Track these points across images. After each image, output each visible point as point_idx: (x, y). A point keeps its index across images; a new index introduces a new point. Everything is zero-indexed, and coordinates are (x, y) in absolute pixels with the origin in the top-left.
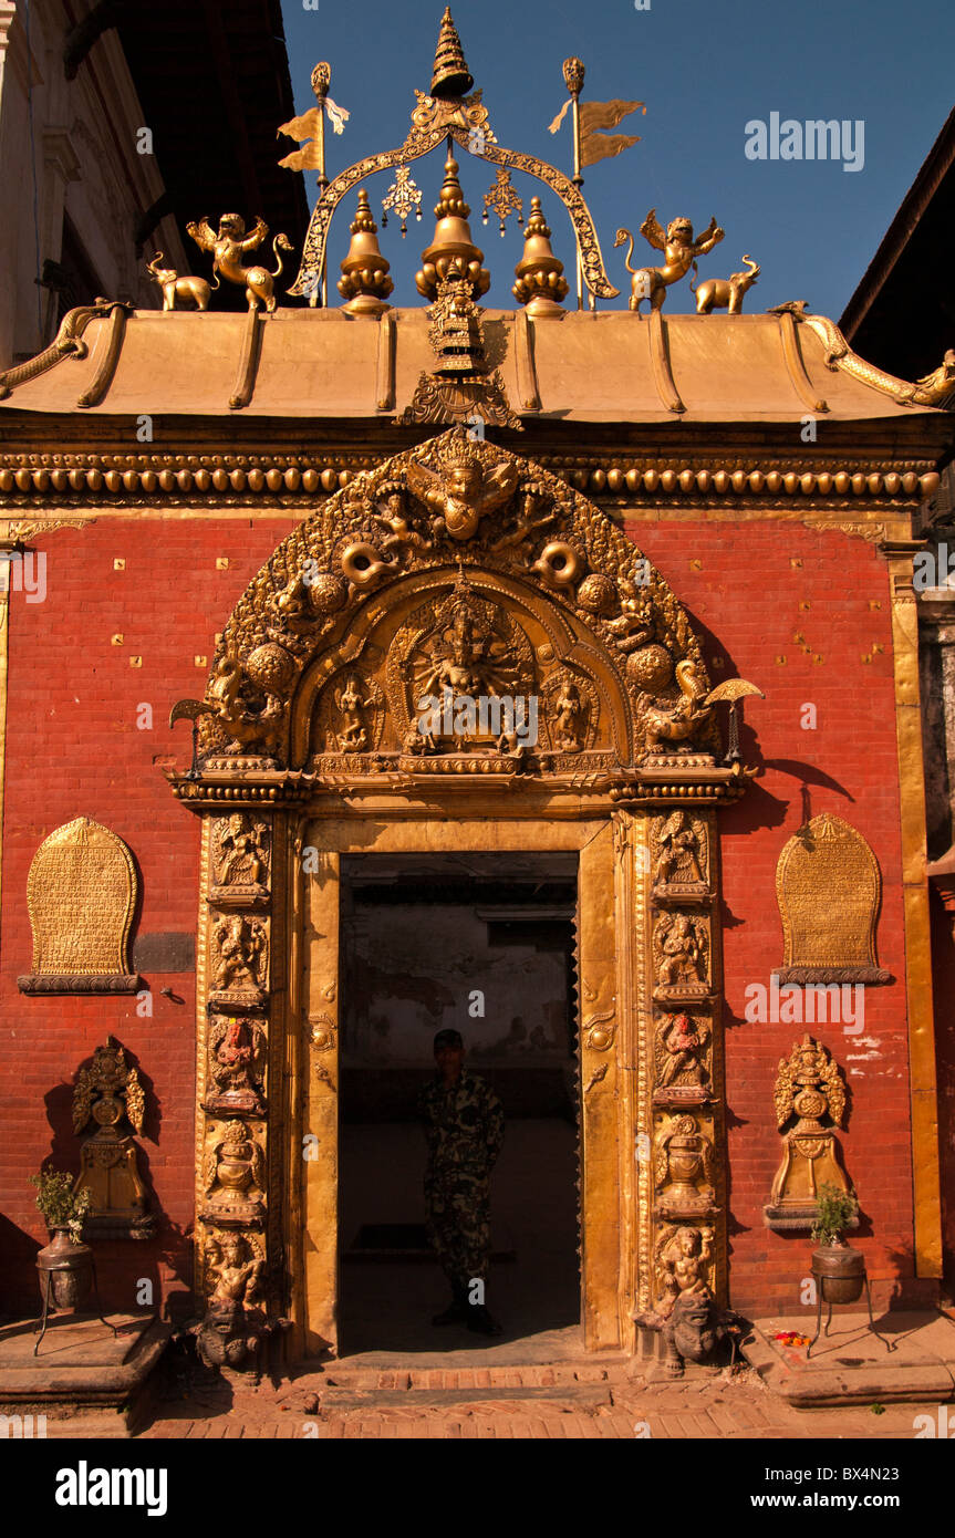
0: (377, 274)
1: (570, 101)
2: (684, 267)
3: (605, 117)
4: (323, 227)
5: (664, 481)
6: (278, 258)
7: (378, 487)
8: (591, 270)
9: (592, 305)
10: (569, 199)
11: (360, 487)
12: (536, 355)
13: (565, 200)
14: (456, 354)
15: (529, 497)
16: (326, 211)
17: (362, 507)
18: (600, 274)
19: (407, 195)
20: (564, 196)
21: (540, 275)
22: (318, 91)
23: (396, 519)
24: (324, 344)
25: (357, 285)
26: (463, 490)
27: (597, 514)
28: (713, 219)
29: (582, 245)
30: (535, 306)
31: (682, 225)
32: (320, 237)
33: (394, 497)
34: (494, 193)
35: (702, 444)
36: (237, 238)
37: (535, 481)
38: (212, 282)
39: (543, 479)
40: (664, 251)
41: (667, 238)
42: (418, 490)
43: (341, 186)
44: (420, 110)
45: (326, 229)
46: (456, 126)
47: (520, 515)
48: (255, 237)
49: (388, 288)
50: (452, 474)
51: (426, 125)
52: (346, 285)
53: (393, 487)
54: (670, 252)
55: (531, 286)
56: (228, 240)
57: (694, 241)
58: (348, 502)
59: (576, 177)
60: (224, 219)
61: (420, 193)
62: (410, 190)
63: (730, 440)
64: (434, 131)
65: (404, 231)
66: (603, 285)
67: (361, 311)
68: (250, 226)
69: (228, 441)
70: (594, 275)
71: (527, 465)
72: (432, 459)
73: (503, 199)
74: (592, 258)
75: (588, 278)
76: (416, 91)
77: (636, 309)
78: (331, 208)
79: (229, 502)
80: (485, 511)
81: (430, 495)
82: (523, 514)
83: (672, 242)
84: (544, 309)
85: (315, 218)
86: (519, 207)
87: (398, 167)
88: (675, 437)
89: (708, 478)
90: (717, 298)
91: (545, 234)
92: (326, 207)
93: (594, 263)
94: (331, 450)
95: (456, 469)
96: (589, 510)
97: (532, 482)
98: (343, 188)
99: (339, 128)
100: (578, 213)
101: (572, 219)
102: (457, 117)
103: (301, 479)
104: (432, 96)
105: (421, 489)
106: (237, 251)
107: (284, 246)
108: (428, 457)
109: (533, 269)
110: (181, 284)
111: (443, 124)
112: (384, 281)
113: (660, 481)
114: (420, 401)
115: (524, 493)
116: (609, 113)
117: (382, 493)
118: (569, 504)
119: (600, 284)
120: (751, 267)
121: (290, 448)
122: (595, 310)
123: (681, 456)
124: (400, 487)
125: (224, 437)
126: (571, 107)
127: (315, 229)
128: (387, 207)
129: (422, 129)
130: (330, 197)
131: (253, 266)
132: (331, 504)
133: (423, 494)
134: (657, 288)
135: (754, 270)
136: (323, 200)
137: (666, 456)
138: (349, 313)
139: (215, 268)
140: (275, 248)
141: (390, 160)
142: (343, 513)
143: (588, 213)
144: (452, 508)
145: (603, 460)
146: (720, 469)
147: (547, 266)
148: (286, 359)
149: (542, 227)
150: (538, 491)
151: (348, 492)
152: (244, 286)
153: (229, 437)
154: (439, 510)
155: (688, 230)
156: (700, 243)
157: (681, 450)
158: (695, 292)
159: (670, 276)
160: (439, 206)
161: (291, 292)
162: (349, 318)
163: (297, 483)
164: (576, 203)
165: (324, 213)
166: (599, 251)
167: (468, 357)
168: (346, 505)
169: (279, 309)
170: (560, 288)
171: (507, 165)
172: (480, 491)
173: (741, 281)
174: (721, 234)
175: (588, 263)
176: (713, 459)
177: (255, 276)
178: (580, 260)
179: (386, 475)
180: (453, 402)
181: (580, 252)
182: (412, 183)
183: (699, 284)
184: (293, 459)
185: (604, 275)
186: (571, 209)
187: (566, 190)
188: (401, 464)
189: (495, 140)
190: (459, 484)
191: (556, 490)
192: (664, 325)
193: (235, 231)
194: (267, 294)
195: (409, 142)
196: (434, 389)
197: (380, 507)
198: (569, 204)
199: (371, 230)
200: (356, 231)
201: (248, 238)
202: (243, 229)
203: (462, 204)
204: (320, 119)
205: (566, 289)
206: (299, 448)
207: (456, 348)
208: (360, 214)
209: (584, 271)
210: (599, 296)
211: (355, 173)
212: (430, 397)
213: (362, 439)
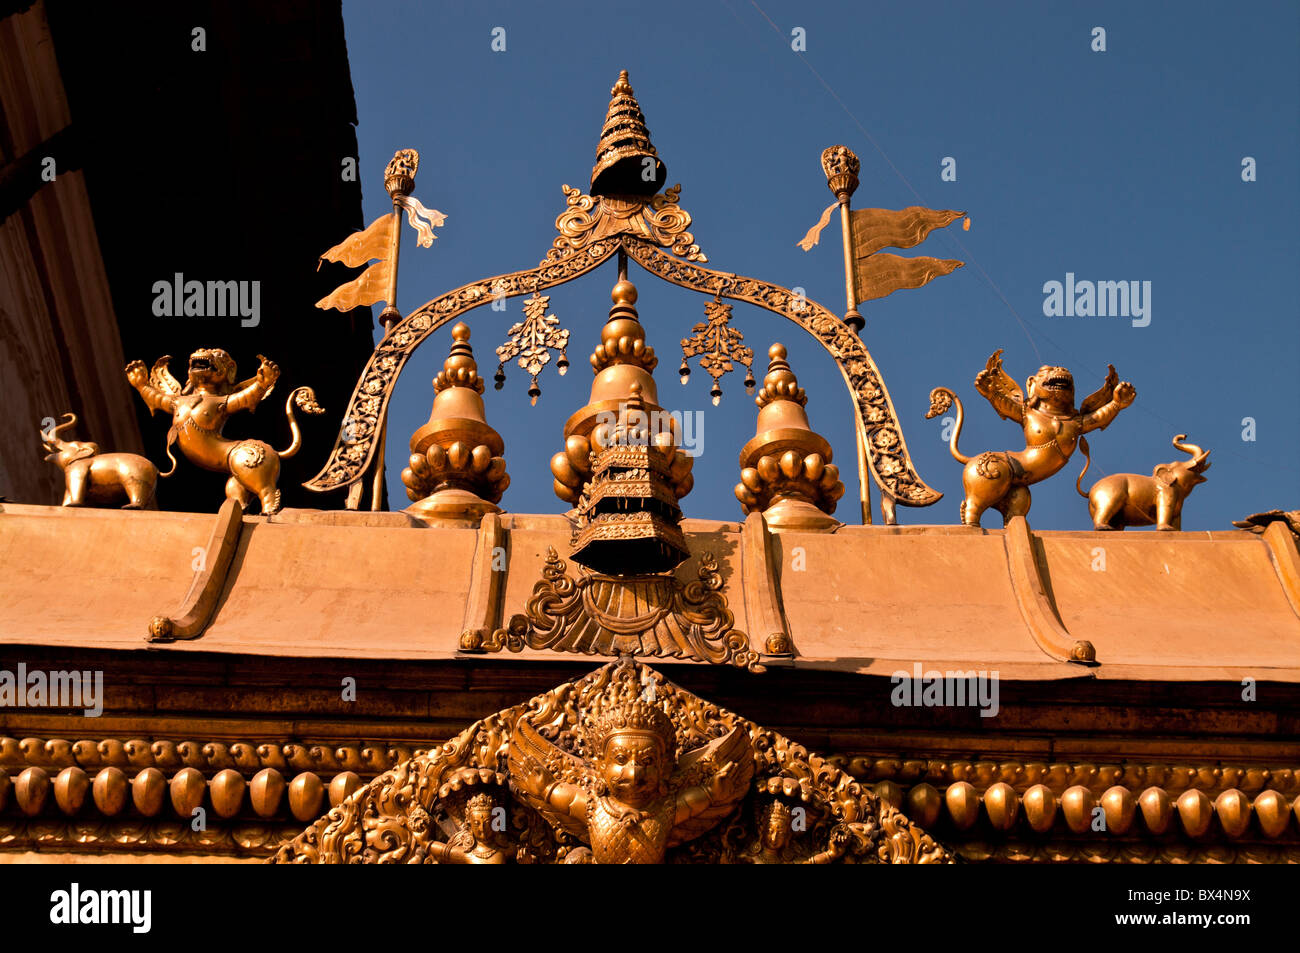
0: (477, 451)
1: (837, 205)
2: (1061, 451)
3: (900, 231)
4: (383, 384)
5: (1066, 808)
6: (294, 426)
7: (442, 779)
8: (885, 460)
9: (890, 515)
10: (839, 347)
11: (405, 782)
12: (784, 586)
13: (832, 348)
14: (622, 511)
15: (777, 805)
16: (393, 360)
17: (405, 826)
18: (902, 464)
19: (541, 337)
20: (829, 342)
21: (788, 458)
22: (394, 186)
23: (481, 849)
24: (367, 563)
25: (438, 468)
26: (632, 773)
27: (931, 851)
28: (1112, 368)
29: (864, 418)
30: (779, 513)
31: (1053, 375)
32: (377, 400)
33: (480, 797)
34: (700, 337)
35: (1140, 734)
36: (219, 388)
37: (790, 774)
38: (162, 463)
39: (808, 771)
40: (1022, 423)
41: (1026, 400)
42: (531, 782)
43: (423, 322)
44: (571, 213)
45: (389, 388)
46: (634, 236)
47: (757, 846)
48: (253, 387)
49: (498, 482)
50: (606, 743)
51: (581, 236)
52: (418, 472)
53: (477, 777)
54: (1034, 424)
55: (771, 478)
56: (202, 392)
57: (1078, 406)
58: (375, 815)
59: (850, 314)
60: (199, 354)
61: (565, 333)
62: (549, 330)
63: (1203, 726)
64: (594, 244)
65: (535, 393)
66: (909, 483)
67: (442, 514)
68: (247, 372)
69: (138, 712)
70: (890, 466)
71: (772, 741)
72: (566, 725)
73: (716, 347)
74: (885, 439)
75: (879, 472)
76: (566, 188)
77: (976, 523)
78: (401, 355)
79: (124, 840)
80: (679, 834)
81: (559, 793)
82: (766, 842)
83: (1036, 406)
84: (798, 514)
85: (371, 370)
86: (747, 361)
87: (528, 295)
88: (1082, 718)
89: (1165, 802)
90: (1132, 503)
91: (798, 398)
92: (392, 354)
93: (890, 448)
94: (357, 735)
95: (615, 731)
96: (911, 842)
97: (784, 776)
98: (427, 325)
99: (426, 239)
100: (857, 368)
101: (846, 377)
102: (638, 225)
103: (285, 794)
104: (592, 194)
105: (539, 779)
106: (216, 411)
107: (307, 408)
108: (559, 721)
109: (776, 449)
110: (100, 465)
111: (611, 233)
112: (491, 465)
113: (1060, 811)
114: (546, 607)
115: (768, 798)
116: (904, 225)
117: (451, 791)
118: (868, 827)
119: (903, 481)
120: (1191, 454)
121: (269, 727)
122: (894, 523)
123: (1099, 759)
124: (493, 779)
125: (130, 702)
126: (836, 214)
127: (368, 385)
128: (504, 358)
129: (575, 243)
130: (401, 339)
131: (244, 438)
132: (339, 817)
133: (542, 789)
134: (1013, 487)
135: (1198, 456)
136: (388, 343)
137: (1068, 758)
138: (419, 516)
139: (171, 438)
140: (289, 410)
141: (513, 285)
142: (363, 838)
143: (874, 368)
144: (605, 820)
145: (931, 764)
146: (1186, 788)
147: (802, 444)
148: (287, 582)
149: (791, 386)
150: (797, 791)
151: (377, 793)
152: (224, 473)
153: (142, 705)
154: (578, 830)
155: (1065, 384)
156: (1089, 409)
157: (1099, 745)
158: (1087, 496)
159: (1036, 465)
160: (599, 349)
161: (313, 485)
162: (419, 524)
163: (276, 802)
164: (851, 353)
165: (388, 363)
166: (897, 427)
167: (647, 517)
168: (371, 822)
169: (286, 510)
170: (827, 483)
171: (722, 296)
172: (667, 784)
173: (1177, 475)
174: (1128, 393)
175: (878, 447)
176: (1171, 765)
177: (244, 454)
178: (863, 442)
179: (464, 758)
180: (613, 612)
181: (862, 431)
182: (551, 318)
183: (1095, 478)
184: (272, 748)
185: (909, 465)
186: (844, 362)
187: (833, 333)
188: (498, 735)
189: (703, 257)
190: (623, 760)
191: (836, 797)
192: (1036, 545)
193: (215, 378)
194: (265, 484)
195: (550, 260)
196: (575, 586)
197: (446, 827)
198: (840, 353)
199: (472, 385)
200: (445, 385)
201: (240, 389)
202: (232, 376)
203: (643, 346)
204: (394, 226)
205: (837, 488)
206: (288, 727)
207: (622, 499)
208: (454, 361)
209: (871, 460)
210: (902, 502)
211: (451, 303)
212: (565, 601)
213: (422, 713)
